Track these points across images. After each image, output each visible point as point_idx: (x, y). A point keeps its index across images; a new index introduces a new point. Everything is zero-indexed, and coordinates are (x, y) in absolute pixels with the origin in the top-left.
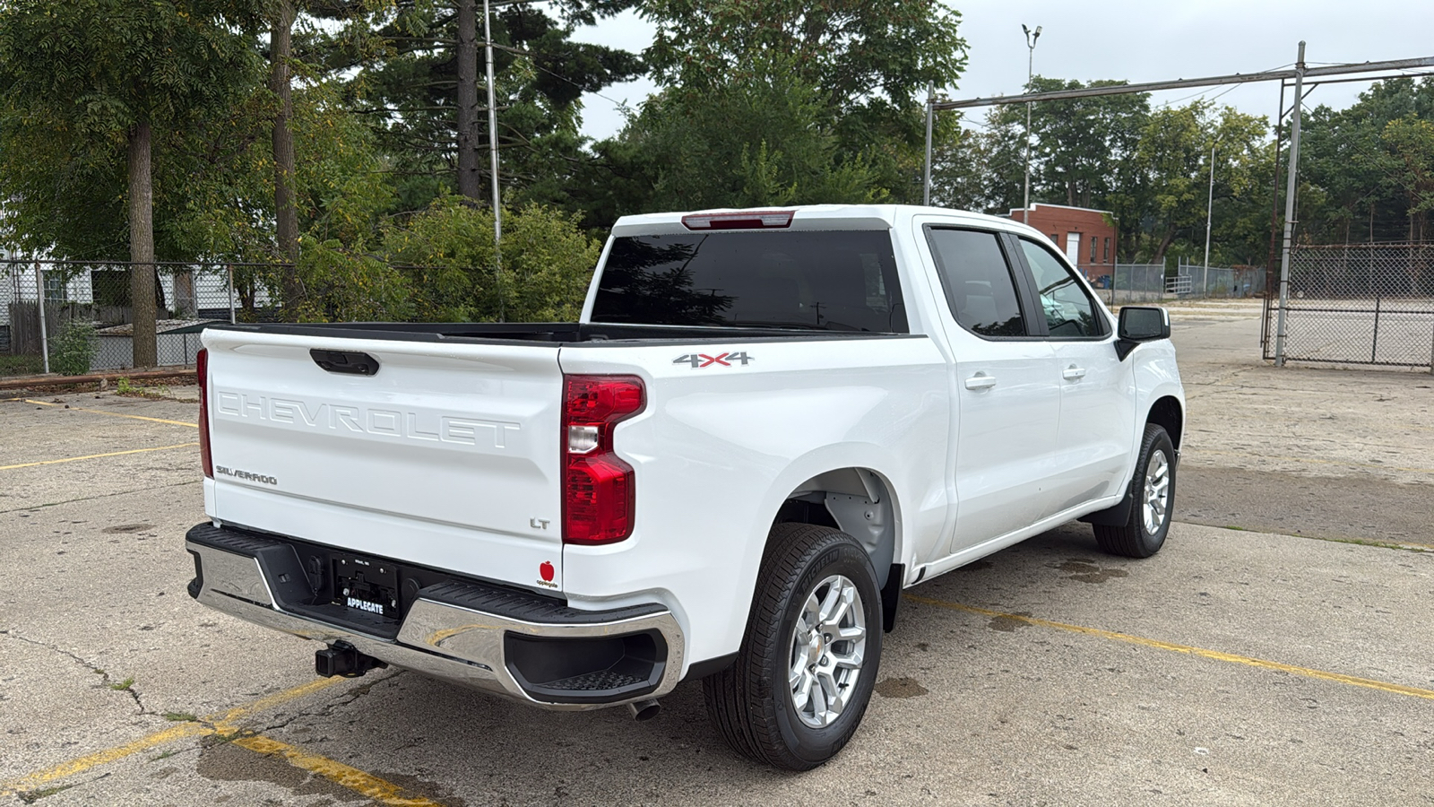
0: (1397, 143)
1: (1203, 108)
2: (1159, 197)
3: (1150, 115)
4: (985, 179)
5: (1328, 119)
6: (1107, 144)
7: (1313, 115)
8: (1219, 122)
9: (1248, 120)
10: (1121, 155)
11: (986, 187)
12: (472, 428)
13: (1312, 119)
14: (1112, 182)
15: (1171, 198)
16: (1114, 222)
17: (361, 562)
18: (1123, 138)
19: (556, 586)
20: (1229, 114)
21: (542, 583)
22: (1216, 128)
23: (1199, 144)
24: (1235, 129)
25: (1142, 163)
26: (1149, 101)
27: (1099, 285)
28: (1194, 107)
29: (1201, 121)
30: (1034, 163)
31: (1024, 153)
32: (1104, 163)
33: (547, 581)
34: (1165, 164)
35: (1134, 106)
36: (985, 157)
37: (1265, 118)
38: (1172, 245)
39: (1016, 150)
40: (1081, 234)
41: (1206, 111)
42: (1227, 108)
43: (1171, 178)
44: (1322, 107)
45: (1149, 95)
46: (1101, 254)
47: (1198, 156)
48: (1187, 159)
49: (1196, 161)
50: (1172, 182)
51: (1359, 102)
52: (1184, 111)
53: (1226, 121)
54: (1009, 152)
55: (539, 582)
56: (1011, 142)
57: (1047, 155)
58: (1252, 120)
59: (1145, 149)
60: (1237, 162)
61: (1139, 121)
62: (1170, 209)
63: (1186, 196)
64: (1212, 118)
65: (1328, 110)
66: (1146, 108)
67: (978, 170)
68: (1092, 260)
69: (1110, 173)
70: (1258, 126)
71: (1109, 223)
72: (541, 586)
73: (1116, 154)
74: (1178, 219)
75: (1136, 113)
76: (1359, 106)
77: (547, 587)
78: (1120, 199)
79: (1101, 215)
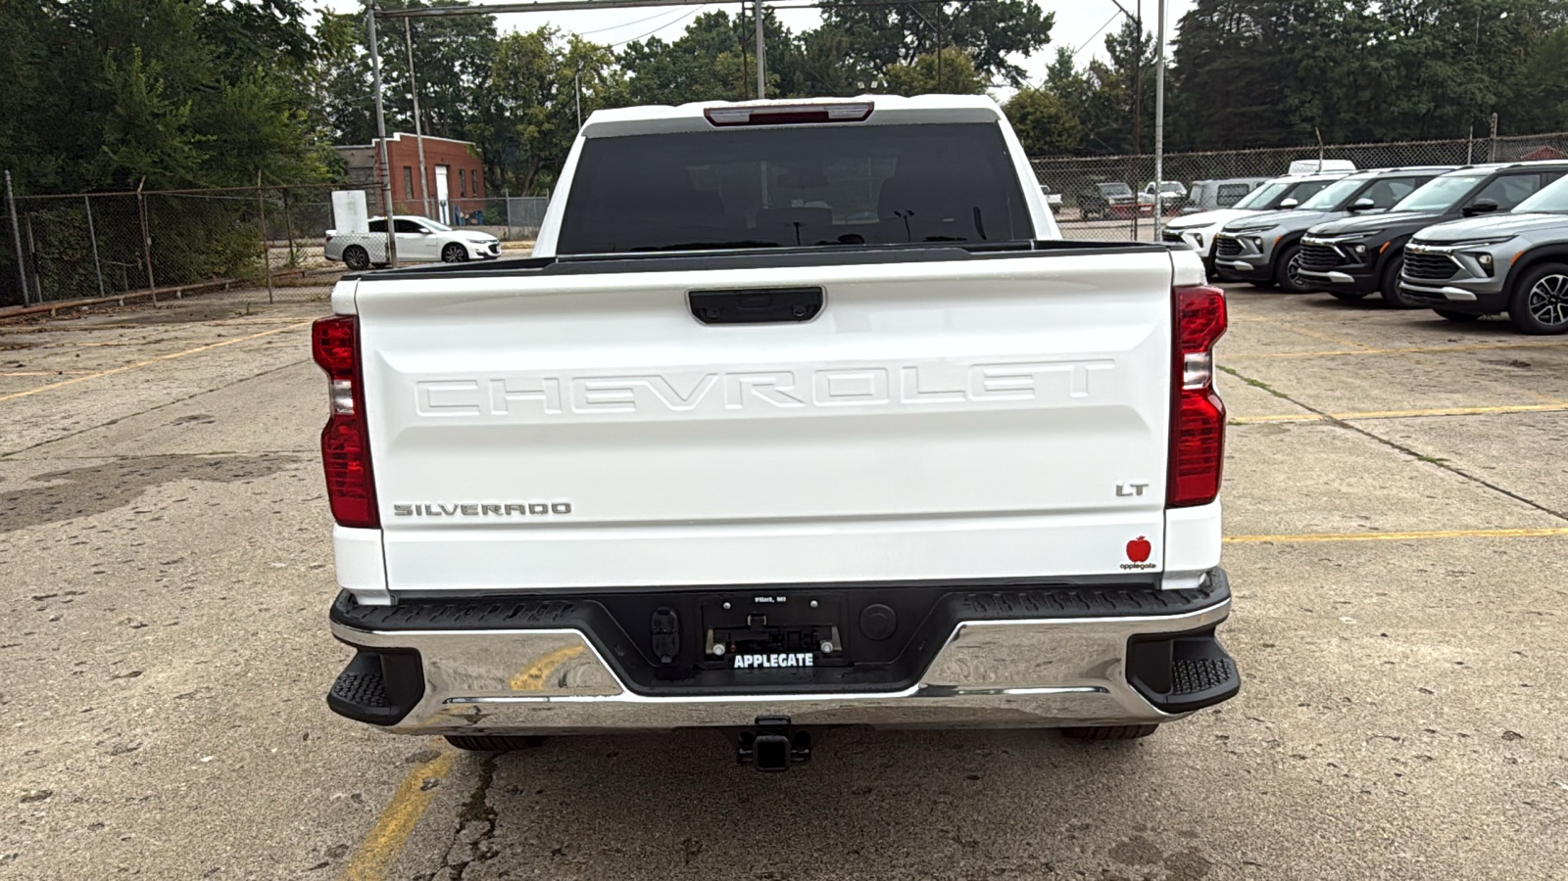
0: (728, 75)
1: (550, 34)
2: (520, 127)
3: (498, 39)
4: (328, 105)
5: (659, 50)
6: (457, 69)
7: (647, 45)
8: (567, 48)
9: (595, 49)
10: (473, 82)
11: (329, 114)
12: (1029, 376)
13: (646, 50)
14: (467, 110)
15: (532, 128)
16: (477, 153)
17: (770, 599)
18: (473, 63)
19: (1154, 566)
20: (576, 41)
21: (1130, 567)
22: (564, 56)
23: (550, 72)
24: (584, 57)
25: (497, 90)
26: (495, 24)
27: (474, 221)
28: (541, 32)
29: (549, 48)
30: (383, 88)
31: (369, 78)
32: (458, 89)
33: (1139, 563)
34: (520, 93)
35: (481, 29)
36: (324, 80)
37: (610, 47)
38: (536, 177)
39: (360, 74)
40: (448, 167)
41: (553, 38)
42: (573, 35)
43: (529, 107)
44: (653, 38)
45: (494, 18)
46: (469, 188)
47: (551, 83)
48: (541, 87)
49: (550, 90)
50: (530, 111)
51: (686, 34)
52: (531, 36)
53: (575, 48)
54: (352, 75)
55: (1124, 567)
56: (353, 64)
57: (396, 80)
58: (599, 49)
59: (499, 75)
60: (591, 91)
61: (488, 44)
62: (533, 139)
63: (546, 126)
64: (559, 45)
65: (659, 41)
66: (493, 32)
67: (317, 95)
68: (462, 195)
69: (464, 101)
70: (603, 55)
71: (474, 155)
72: (1128, 571)
73: (466, 80)
74: (541, 150)
75: (482, 37)
76: (687, 39)
77: (1138, 570)
78: (480, 128)
79: (465, 146)
